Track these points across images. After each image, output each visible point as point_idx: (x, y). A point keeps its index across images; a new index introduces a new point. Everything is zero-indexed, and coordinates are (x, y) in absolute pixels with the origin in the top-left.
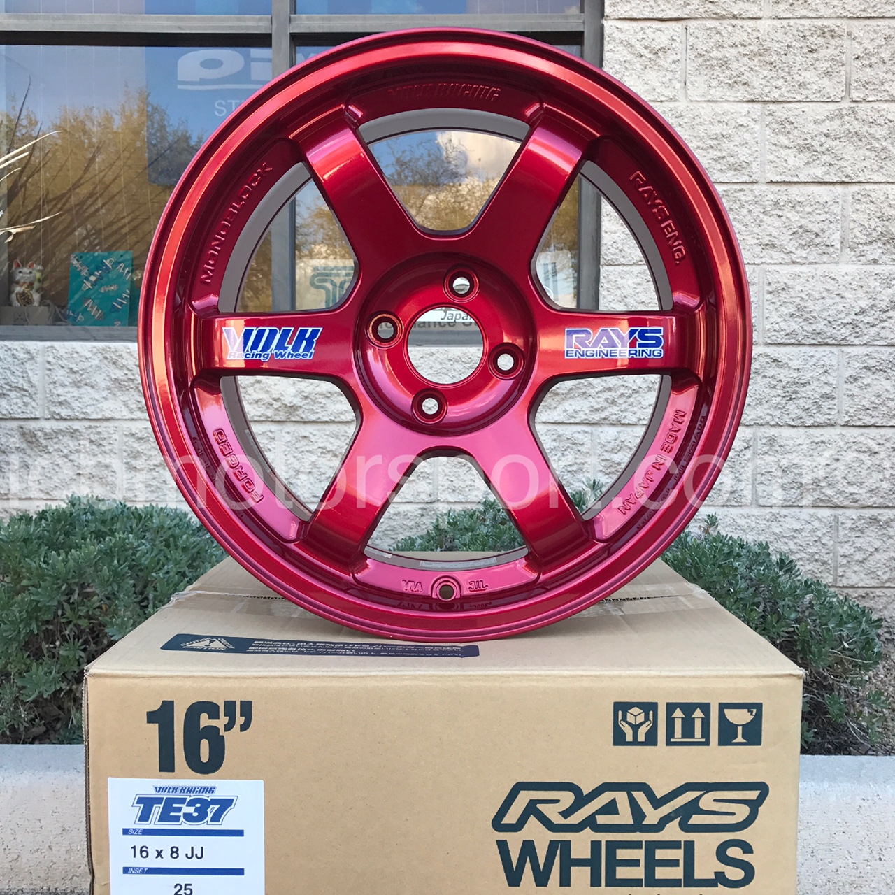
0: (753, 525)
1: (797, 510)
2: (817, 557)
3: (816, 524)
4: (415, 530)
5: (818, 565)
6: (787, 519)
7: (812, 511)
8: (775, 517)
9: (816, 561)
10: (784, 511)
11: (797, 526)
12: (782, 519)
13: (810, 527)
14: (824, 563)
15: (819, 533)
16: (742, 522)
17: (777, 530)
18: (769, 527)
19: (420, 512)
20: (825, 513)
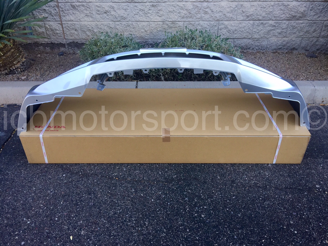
0: (235, 25)
1: (245, 21)
2: (248, 32)
3: (249, 25)
4: (161, 28)
5: (248, 34)
6: (243, 24)
7: (249, 21)
8: (240, 23)
9: (248, 33)
10: (242, 22)
11: (245, 25)
12: (242, 24)
13: (248, 25)
14: (250, 33)
15: (249, 27)
16: (233, 25)
17: (240, 26)
18: (239, 25)
19: (163, 24)
20: (251, 22)
